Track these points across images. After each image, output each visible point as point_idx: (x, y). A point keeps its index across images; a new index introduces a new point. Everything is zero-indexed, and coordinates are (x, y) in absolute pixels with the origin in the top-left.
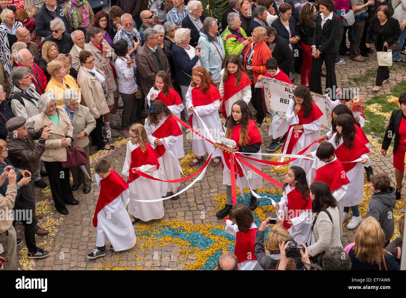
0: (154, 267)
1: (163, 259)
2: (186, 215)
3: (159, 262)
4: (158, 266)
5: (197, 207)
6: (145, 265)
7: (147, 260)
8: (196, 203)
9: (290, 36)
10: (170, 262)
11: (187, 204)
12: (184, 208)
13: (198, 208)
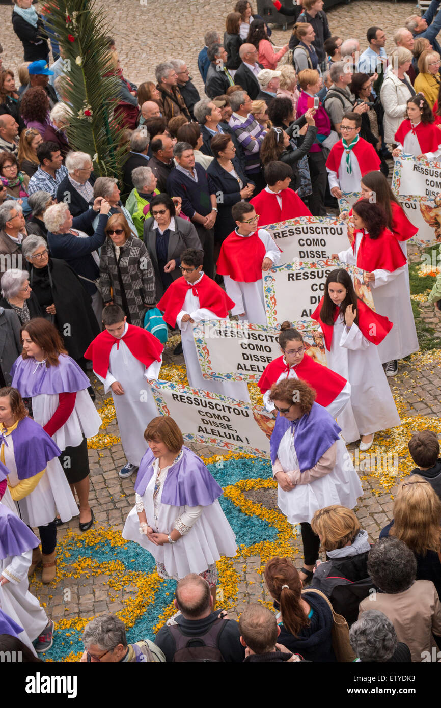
0: (68, 615)
1: (83, 600)
2: (110, 517)
3: (75, 605)
4: (75, 613)
5: (127, 500)
6: (53, 614)
7: (56, 606)
8: (124, 493)
9: (241, 187)
10: (95, 602)
11: (109, 499)
12: (105, 507)
13: (129, 503)
